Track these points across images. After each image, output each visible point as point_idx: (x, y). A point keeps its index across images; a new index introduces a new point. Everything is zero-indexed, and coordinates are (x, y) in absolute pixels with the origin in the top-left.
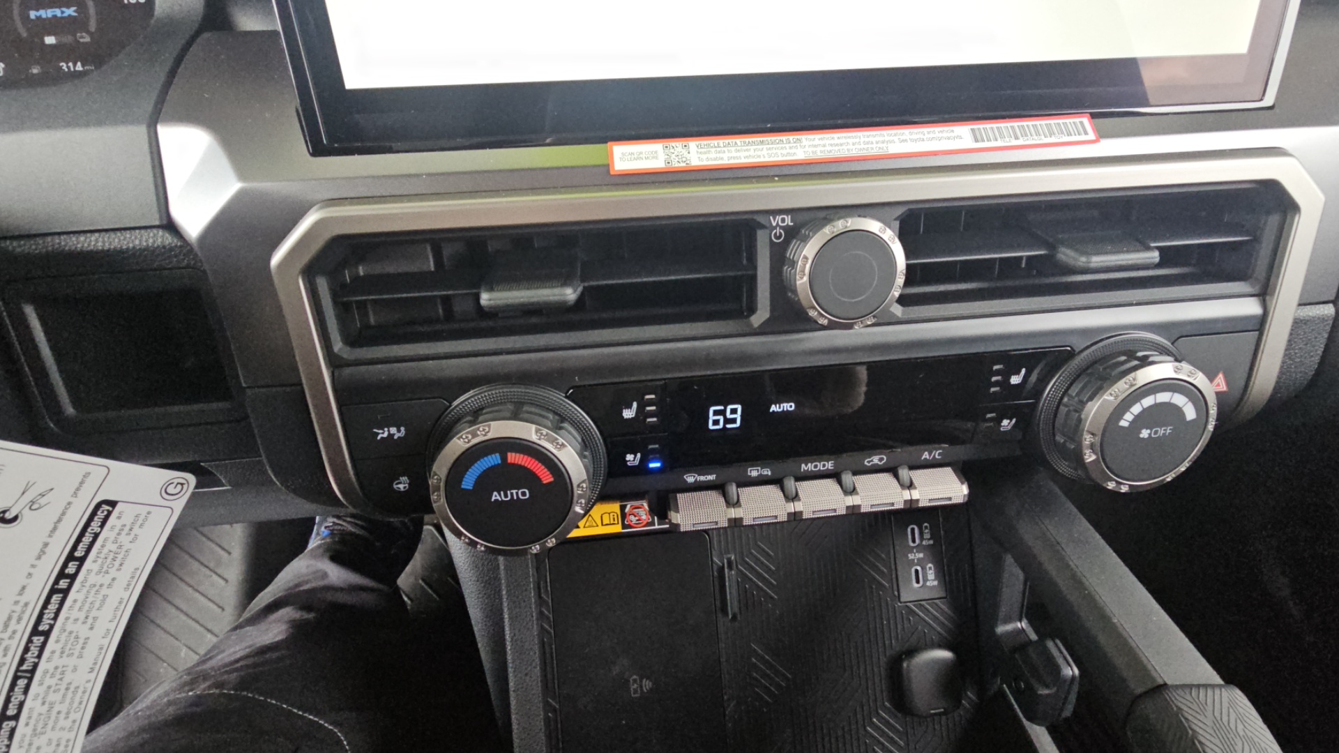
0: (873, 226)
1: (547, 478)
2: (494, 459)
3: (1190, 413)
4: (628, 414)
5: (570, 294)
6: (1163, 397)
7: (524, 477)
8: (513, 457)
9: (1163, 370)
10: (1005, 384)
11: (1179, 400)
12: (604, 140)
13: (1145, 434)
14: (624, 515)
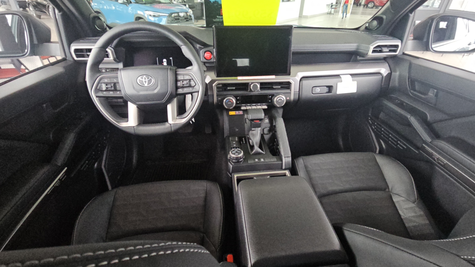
0: (257, 84)
1: (232, 102)
2: (228, 100)
3: (283, 100)
4: (238, 98)
5: (234, 88)
6: (280, 98)
7: (230, 102)
8: (230, 100)
9: (281, 96)
10: (269, 97)
11: (282, 98)
12: (237, 77)
13: (279, 101)
14: (236, 113)
